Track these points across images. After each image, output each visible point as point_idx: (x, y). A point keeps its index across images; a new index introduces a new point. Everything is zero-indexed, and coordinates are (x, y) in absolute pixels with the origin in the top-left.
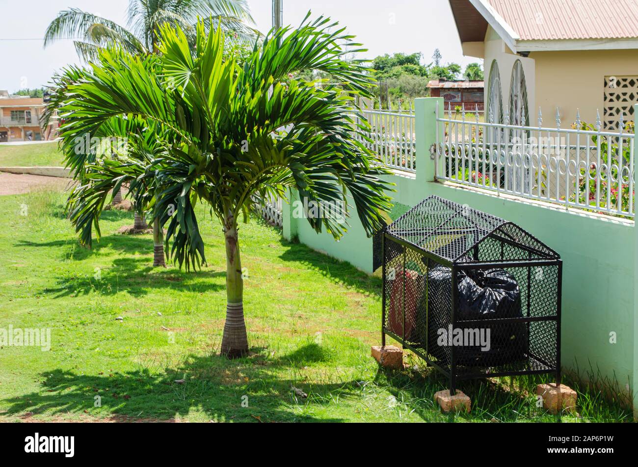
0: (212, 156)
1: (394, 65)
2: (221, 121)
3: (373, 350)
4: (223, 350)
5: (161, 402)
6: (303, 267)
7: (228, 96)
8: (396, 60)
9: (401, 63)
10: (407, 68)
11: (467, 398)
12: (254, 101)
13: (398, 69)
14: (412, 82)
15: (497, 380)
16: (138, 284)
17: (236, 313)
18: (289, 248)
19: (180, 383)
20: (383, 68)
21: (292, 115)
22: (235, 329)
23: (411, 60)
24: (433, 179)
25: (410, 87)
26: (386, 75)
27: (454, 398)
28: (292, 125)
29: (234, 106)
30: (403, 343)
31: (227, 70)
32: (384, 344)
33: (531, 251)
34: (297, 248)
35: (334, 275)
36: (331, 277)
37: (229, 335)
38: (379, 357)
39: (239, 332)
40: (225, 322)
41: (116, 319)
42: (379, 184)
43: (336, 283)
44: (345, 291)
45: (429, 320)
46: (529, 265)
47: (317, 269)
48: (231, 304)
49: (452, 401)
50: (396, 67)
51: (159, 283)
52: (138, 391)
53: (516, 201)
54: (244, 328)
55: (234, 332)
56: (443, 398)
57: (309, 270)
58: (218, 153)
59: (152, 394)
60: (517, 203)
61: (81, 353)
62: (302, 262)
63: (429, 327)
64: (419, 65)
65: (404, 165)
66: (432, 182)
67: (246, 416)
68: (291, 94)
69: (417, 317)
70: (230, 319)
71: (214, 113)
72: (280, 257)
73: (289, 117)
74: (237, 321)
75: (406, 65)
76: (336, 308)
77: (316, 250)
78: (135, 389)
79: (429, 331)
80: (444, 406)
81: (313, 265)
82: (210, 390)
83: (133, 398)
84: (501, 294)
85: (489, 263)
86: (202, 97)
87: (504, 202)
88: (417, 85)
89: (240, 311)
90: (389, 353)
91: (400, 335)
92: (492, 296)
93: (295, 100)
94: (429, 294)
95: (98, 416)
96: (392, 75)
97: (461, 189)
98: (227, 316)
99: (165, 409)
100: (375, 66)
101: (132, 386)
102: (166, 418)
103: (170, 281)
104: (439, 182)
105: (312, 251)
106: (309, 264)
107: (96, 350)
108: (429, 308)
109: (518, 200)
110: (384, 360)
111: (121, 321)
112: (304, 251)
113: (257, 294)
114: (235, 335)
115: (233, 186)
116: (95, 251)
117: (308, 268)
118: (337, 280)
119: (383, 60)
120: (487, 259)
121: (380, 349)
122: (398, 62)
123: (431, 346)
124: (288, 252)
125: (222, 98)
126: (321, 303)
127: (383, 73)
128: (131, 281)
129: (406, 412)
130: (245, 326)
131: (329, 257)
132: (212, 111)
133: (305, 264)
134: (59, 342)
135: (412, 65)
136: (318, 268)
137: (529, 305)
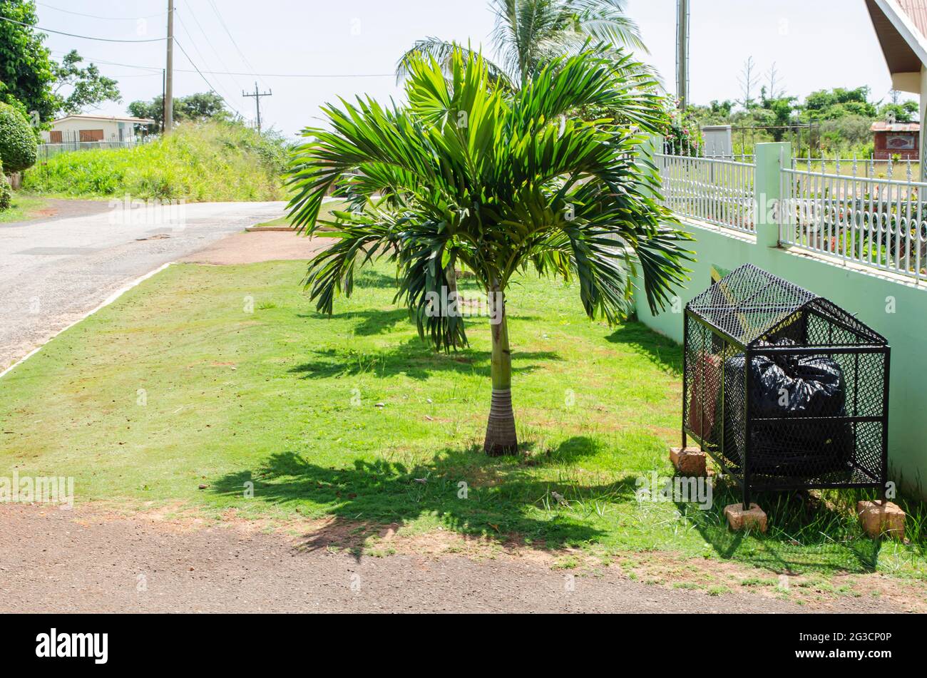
0: (467, 211)
1: (833, 102)
2: (484, 171)
3: (672, 453)
4: (486, 446)
5: (390, 503)
6: (631, 350)
7: (492, 141)
8: (836, 97)
9: (842, 100)
10: (848, 106)
11: (763, 514)
12: (523, 145)
13: (838, 107)
14: (857, 123)
15: (818, 493)
16: (420, 365)
17: (502, 402)
18: (623, 327)
19: (420, 483)
20: (819, 107)
21: (568, 162)
22: (499, 420)
23: (856, 96)
24: (776, 244)
25: (851, 131)
26: (823, 116)
27: (747, 513)
28: (567, 176)
29: (500, 153)
30: (701, 444)
31: (492, 107)
32: (684, 445)
33: (859, 335)
34: (633, 326)
35: (665, 361)
36: (661, 363)
37: (494, 428)
38: (676, 460)
39: (504, 425)
40: (489, 412)
41: (376, 406)
42: (676, 251)
43: (665, 370)
44: (672, 380)
45: (724, 417)
46: (856, 352)
47: (646, 353)
48: (496, 391)
49: (743, 517)
50: (836, 105)
51: (445, 364)
52: (367, 489)
53: (862, 272)
54: (512, 420)
55: (499, 425)
56: (732, 513)
57: (637, 354)
58: (476, 207)
59: (382, 494)
60: (863, 275)
61: (321, 444)
62: (632, 344)
63: (725, 426)
64: (865, 102)
65: (746, 227)
66: (775, 247)
67: (483, 524)
68: (566, 136)
69: (714, 412)
70: (495, 409)
71: (475, 161)
72: (607, 338)
73: (564, 164)
74: (503, 412)
75: (848, 103)
76: (650, 400)
77: (655, 330)
78: (365, 487)
79: (725, 431)
80: (733, 523)
81: (644, 348)
82: (451, 492)
83: (359, 498)
84: (814, 386)
85: (813, 348)
86: (461, 142)
87: (848, 273)
88: (862, 128)
89: (506, 400)
90: (689, 456)
91: (699, 434)
92: (803, 389)
93: (572, 143)
94: (725, 385)
95: (310, 515)
96: (830, 115)
97: (803, 256)
98: (492, 406)
99: (389, 511)
100: (810, 104)
101: (362, 483)
102: (387, 522)
103: (459, 363)
104: (783, 247)
105: (650, 331)
106: (639, 347)
107: (338, 441)
108: (725, 402)
109: (866, 271)
110: (682, 464)
111: (381, 408)
112: (640, 331)
113: (556, 381)
114: (499, 428)
115: (498, 249)
116: (388, 326)
117: (636, 352)
118: (666, 367)
119: (820, 96)
120: (811, 343)
121: (679, 451)
122: (839, 99)
123: (727, 448)
124: (619, 333)
125: (486, 142)
126: (633, 394)
127: (818, 113)
128: (412, 361)
129: (684, 529)
130: (513, 418)
131: (667, 339)
132: (473, 159)
133: (635, 346)
134: (301, 430)
135: (857, 103)
136: (648, 352)
137: (855, 402)
